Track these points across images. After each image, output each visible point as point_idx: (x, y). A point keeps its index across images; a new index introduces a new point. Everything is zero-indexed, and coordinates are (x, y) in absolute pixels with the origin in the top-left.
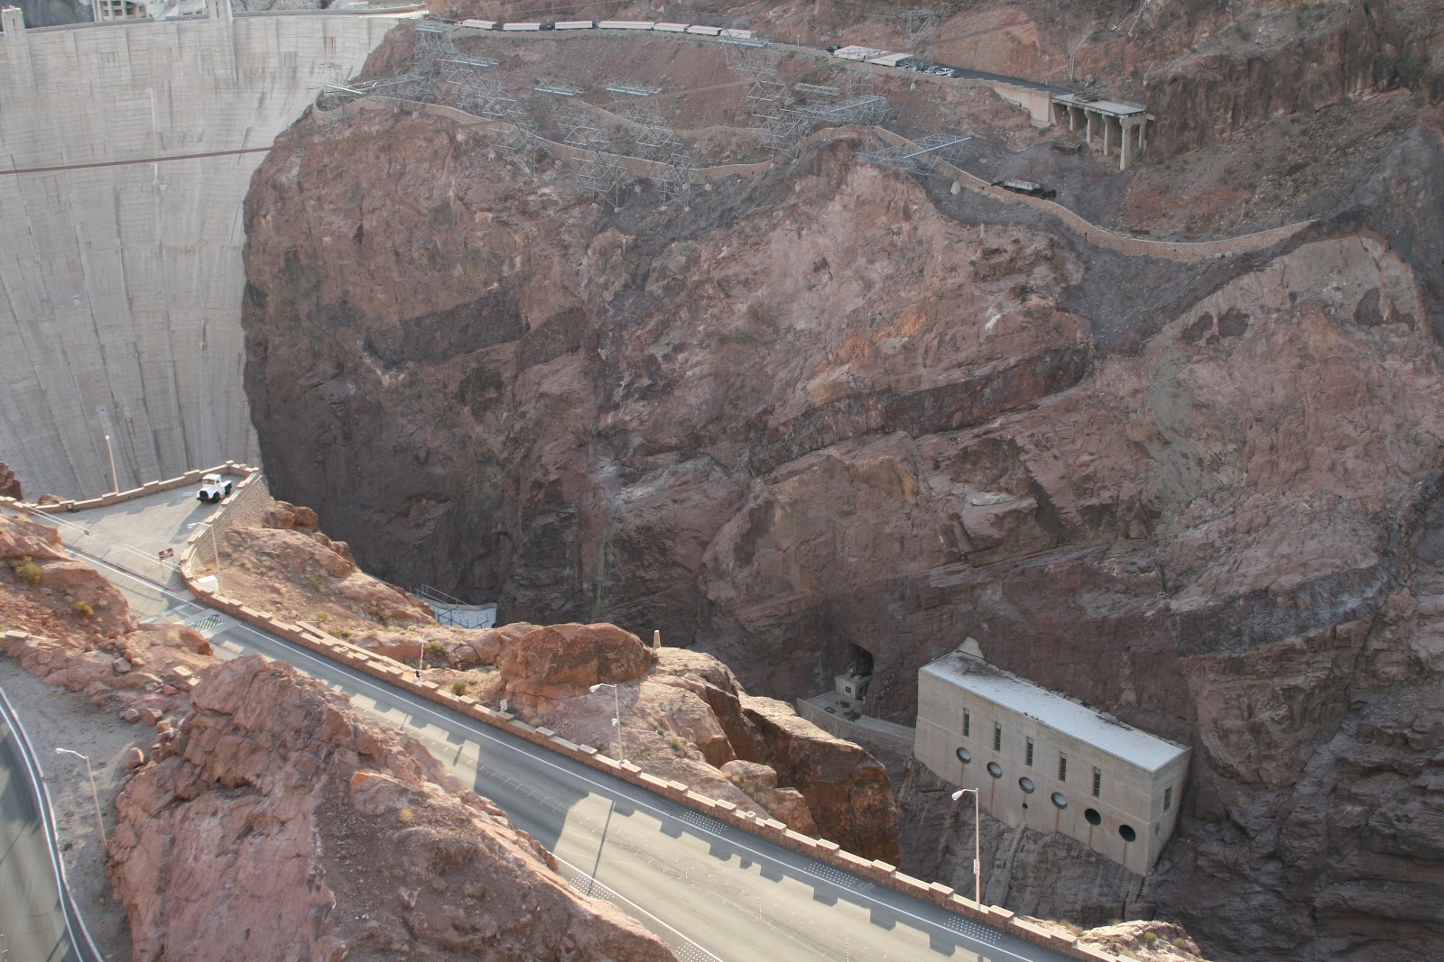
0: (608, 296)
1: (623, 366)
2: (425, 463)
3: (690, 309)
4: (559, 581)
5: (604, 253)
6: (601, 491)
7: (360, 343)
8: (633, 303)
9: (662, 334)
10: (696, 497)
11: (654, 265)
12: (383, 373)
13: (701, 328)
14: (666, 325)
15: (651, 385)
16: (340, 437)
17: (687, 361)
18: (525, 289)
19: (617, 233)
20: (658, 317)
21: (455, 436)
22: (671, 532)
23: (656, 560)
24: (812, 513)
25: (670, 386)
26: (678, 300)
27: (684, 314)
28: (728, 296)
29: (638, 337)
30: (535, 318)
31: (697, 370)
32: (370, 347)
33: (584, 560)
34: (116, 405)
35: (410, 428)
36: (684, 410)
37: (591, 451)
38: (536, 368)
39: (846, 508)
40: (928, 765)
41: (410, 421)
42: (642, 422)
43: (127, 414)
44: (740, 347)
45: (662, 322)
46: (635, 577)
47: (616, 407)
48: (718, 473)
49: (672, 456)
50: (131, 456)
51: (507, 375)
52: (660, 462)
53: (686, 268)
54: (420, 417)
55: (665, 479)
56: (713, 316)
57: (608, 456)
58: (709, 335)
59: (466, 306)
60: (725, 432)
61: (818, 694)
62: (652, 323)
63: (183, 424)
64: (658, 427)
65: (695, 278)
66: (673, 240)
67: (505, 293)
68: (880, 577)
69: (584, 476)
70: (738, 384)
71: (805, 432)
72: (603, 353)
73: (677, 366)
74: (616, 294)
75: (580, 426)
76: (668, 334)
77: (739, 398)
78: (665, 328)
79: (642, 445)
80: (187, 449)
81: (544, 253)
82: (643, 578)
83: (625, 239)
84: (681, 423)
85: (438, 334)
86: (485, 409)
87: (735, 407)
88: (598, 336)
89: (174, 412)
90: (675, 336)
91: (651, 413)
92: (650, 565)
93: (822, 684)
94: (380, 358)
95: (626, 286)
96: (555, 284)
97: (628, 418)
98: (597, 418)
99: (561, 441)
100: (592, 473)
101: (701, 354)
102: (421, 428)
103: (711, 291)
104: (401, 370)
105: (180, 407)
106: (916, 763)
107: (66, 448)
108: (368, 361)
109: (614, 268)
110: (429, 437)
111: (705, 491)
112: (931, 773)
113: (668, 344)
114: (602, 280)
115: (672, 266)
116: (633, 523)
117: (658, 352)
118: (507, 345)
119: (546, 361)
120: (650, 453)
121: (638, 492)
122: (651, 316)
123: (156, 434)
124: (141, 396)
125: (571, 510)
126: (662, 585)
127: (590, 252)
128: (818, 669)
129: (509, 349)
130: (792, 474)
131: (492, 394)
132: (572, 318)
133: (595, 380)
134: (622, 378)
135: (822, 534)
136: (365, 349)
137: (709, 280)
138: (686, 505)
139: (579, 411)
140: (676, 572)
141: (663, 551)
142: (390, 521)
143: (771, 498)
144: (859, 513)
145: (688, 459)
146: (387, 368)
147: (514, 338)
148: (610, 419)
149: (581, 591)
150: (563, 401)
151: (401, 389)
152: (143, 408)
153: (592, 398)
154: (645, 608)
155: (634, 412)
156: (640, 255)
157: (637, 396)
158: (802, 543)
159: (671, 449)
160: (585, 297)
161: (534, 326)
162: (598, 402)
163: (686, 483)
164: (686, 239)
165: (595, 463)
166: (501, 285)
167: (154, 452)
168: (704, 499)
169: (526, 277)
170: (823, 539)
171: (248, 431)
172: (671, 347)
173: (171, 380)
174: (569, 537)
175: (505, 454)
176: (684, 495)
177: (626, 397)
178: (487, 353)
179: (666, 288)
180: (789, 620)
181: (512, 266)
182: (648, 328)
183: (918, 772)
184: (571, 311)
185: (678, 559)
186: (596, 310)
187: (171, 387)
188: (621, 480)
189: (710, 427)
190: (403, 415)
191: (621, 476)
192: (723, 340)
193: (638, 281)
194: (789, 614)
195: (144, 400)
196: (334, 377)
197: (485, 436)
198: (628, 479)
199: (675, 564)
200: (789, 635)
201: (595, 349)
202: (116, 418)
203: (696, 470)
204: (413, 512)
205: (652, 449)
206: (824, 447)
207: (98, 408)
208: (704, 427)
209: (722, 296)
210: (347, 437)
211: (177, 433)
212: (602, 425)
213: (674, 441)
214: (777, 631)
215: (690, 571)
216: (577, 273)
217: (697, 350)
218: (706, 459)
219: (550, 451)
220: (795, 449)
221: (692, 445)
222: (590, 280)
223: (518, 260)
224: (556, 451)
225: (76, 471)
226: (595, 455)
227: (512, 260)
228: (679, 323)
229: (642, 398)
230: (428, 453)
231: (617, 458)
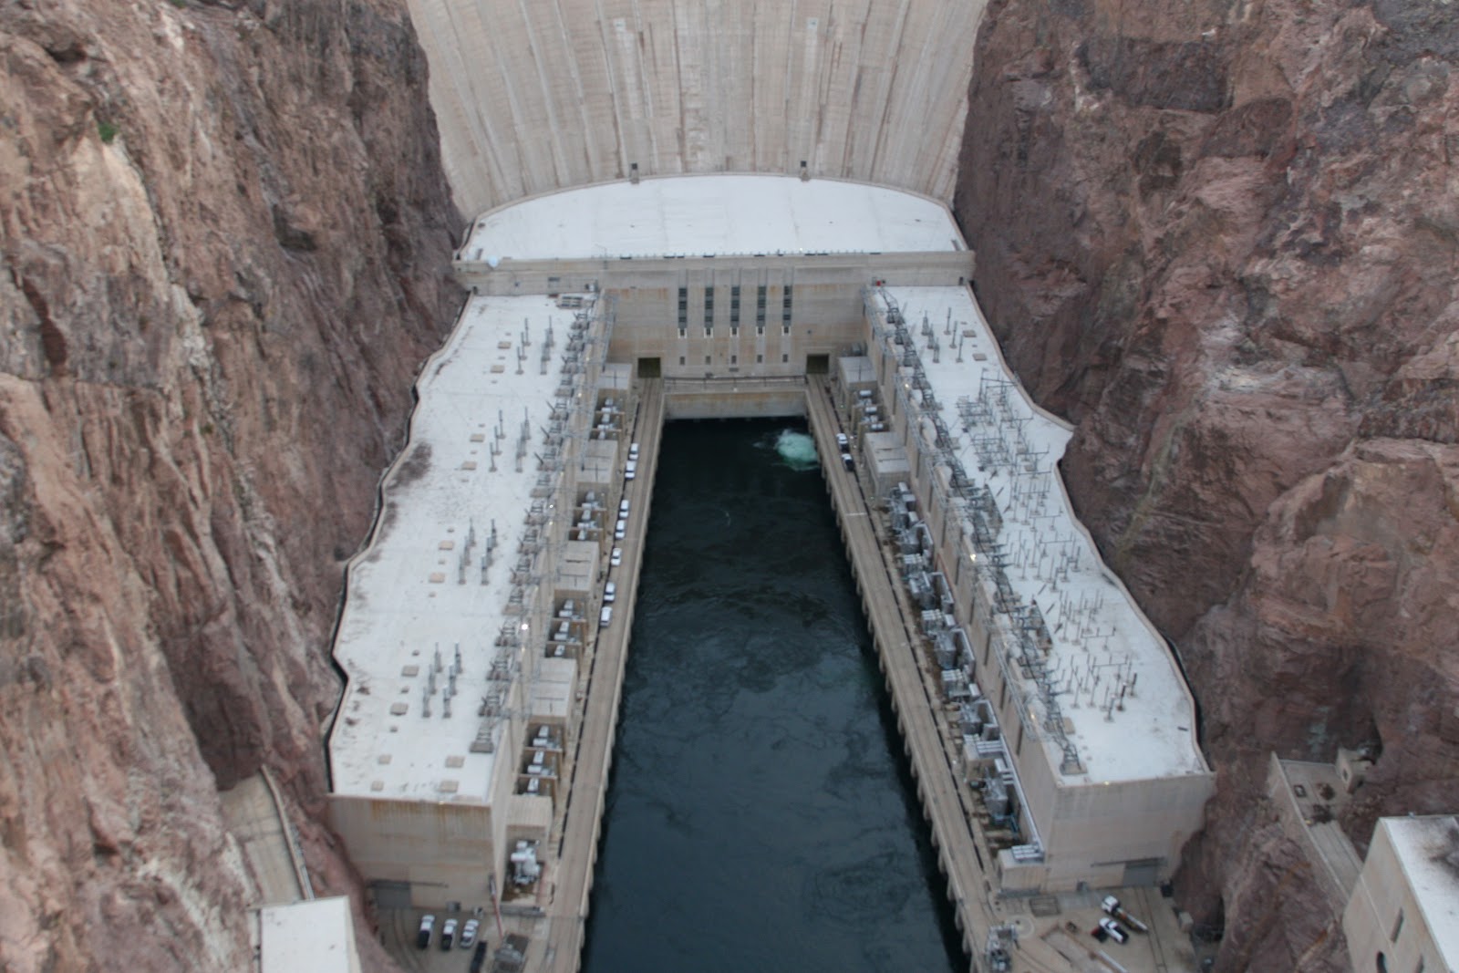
0: (1326, 99)
1: (1304, 203)
2: (1077, 225)
3: (1404, 158)
4: (1122, 447)
5: (1348, 37)
6: (1202, 358)
7: (1076, 45)
8: (1349, 123)
9: (1358, 180)
10: (1296, 422)
11: (1392, 79)
12: (1081, 93)
13: (1406, 193)
14: (1369, 169)
15: (1317, 245)
16: (1015, 154)
17: (1371, 231)
18: (1243, 51)
19: (1370, 16)
20: (1364, 155)
21: (1119, 206)
22: (1248, 453)
23: (1219, 480)
24: (1382, 524)
25: (1342, 254)
26: (1396, 141)
27: (1395, 164)
28: (1448, 163)
29: (1333, 172)
30: (1241, 93)
31: (1377, 248)
32: (1083, 55)
33: (1154, 436)
34: (831, 22)
35: (1079, 175)
36: (1339, 297)
37: (1221, 299)
38: (1216, 160)
39: (1421, 540)
40: (1350, 943)
41: (1083, 167)
42: (1287, 290)
43: (840, 36)
44: (1436, 243)
45: (1366, 163)
46: (1188, 489)
47: (1272, 254)
48: (1336, 403)
49: (1300, 352)
50: (825, 87)
51: (1187, 156)
52: (1286, 352)
53: (1423, 100)
54: (1093, 165)
55: (1276, 381)
56: (1426, 183)
57: (1238, 313)
58: (1411, 208)
59: (1175, 46)
60: (1370, 351)
61: (1304, 758)
62: (1356, 158)
63: (895, 68)
64: (1300, 305)
65: (1426, 119)
66: (1428, 52)
67: (1219, 47)
68: (1422, 657)
69: (1194, 329)
70: (1412, 293)
71: (1424, 408)
72: (1292, 175)
73: (1358, 233)
74: (1336, 101)
75: (1222, 260)
76: (1366, 184)
77: (1403, 311)
78: (1365, 174)
79: (1274, 320)
80: (889, 100)
81: (1278, 11)
82: (1196, 495)
83: (1376, 29)
84: (1328, 313)
85: (1141, 70)
86: (1154, 187)
87: (1394, 322)
88: (1296, 149)
89: (892, 52)
90: (1373, 189)
91: (1301, 282)
92: (1210, 483)
93: (1316, 749)
94: (1089, 72)
95: (1351, 95)
96: (1270, 58)
97: (1275, 276)
98: (1247, 259)
99: (1194, 271)
100: (1206, 329)
101: (1391, 230)
102: (1089, 180)
103: (1435, 146)
104: (1099, 98)
105: (900, 47)
106: (1339, 930)
107: (756, 55)
108: (1073, 71)
109: (1349, 63)
110: (1093, 195)
111: (1309, 419)
112: (1347, 956)
113: (1361, 197)
114: (1329, 74)
115: (1411, 90)
116: (1212, 419)
117: (1347, 203)
118: (1199, 117)
119: (1230, 156)
120: (1280, 334)
121: (1244, 380)
122: (1358, 149)
123: (862, 70)
124: (862, 20)
125: (1162, 366)
126: (1215, 514)
127: (1336, 29)
128: (1319, 730)
129: (1199, 122)
130: (1379, 458)
131: (1166, 172)
132: (1276, 109)
133: (1268, 206)
134: (1294, 219)
135: (1385, 557)
136: (1077, 55)
137: (1440, 129)
138: (1281, 426)
139: (1227, 240)
140: (1235, 506)
141: (1230, 473)
142: (1028, 278)
143: (1349, 476)
144: (1432, 557)
145: (1312, 365)
146: (1089, 88)
147: (1210, 111)
148: (1257, 267)
149: (1138, 471)
150: (1216, 220)
151: (1089, 122)
152: (859, 35)
153: (1254, 230)
154: (1186, 532)
155: (1285, 270)
156: (1383, 58)
157: (1298, 251)
158: (1353, 558)
159: (1301, 341)
160: (1301, 89)
161: (1237, 104)
162: (1259, 238)
163: (1294, 397)
164: (1443, 58)
165: (1218, 317)
166: (1219, 34)
167: (851, 91)
168: (1304, 430)
169: (1250, 35)
170: (1380, 565)
171: (960, 102)
172: (1364, 202)
173: (902, 12)
174: (1148, 398)
175: (1150, 256)
176: (1284, 412)
177: (1288, 246)
178: (1174, 118)
179: (1392, 117)
180: (1299, 649)
181: (1240, 14)
182: (1348, 165)
183: (1333, 946)
184: (1274, 102)
185: (1244, 492)
186: (1306, 112)
187: (900, 19)
188: (1236, 354)
189: (1356, 335)
190: (1078, 155)
191: (1238, 348)
192: (1420, 224)
193: (1363, 94)
194: (1303, 641)
195: (864, 27)
196: (1036, 76)
197: (1143, 222)
198: (1243, 356)
199: (1237, 495)
200: (1291, 669)
201: (1283, 166)
202: (825, 38)
203: (1313, 385)
204: (1051, 278)
205: (1283, 332)
206: (1435, 440)
207: (810, 20)
208: (1349, 332)
209: (1444, 160)
210: (1023, 156)
211: (887, 76)
212: (1247, 271)
213: (1308, 334)
214: (1280, 655)
215: (1251, 513)
216: (1305, 53)
217: (1389, 221)
218: (1332, 377)
219: (1180, 278)
220: (1403, 425)
221: (1326, 350)
222: (1318, 69)
223: (1248, 8)
224: (1184, 281)
225: (757, 84)
226: (1223, 307)
227: (1242, 5)
228: (1384, 174)
229: (1303, 257)
230: (1084, 215)
231: (1245, 323)
